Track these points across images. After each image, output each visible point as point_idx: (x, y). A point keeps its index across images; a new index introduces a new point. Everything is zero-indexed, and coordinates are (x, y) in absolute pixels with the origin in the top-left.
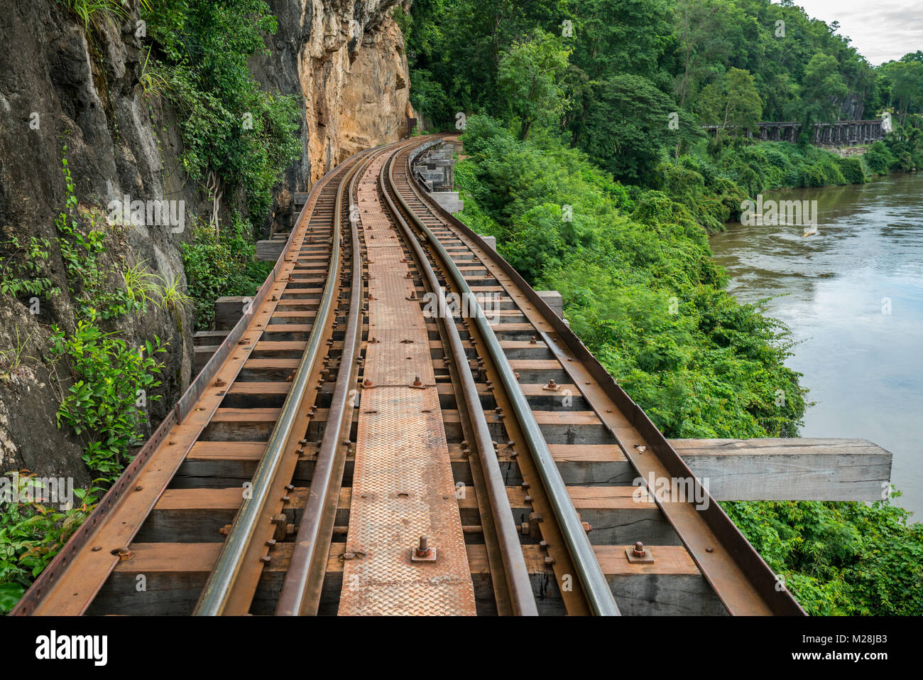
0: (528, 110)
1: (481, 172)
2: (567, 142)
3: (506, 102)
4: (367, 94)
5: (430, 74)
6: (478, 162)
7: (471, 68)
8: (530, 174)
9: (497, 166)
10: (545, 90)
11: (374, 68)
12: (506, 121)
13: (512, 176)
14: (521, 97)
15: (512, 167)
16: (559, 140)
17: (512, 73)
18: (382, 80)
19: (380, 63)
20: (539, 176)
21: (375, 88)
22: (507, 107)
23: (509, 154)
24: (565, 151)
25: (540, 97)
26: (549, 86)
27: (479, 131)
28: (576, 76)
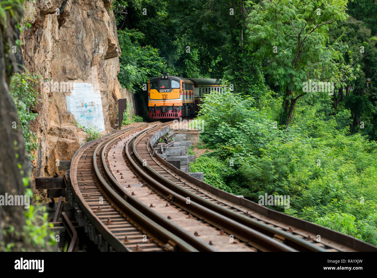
0: (292, 82)
1: (229, 172)
2: (344, 126)
3: (254, 72)
4: (68, 67)
5: (141, 35)
6: (223, 158)
7: (200, 25)
8: (303, 173)
9: (252, 163)
10: (316, 53)
11: (77, 31)
12: (257, 99)
13: (276, 176)
14: (280, 63)
15: (275, 164)
16: (333, 122)
17: (267, 30)
18: (88, 47)
19: (85, 24)
20: (316, 176)
21: (79, 59)
22: (257, 78)
23: (268, 145)
24: (342, 138)
25: (309, 63)
26: (321, 48)
27: (222, 114)
28: (352, 30)
